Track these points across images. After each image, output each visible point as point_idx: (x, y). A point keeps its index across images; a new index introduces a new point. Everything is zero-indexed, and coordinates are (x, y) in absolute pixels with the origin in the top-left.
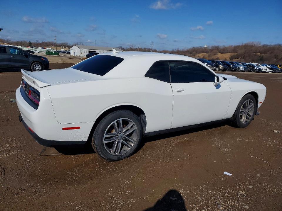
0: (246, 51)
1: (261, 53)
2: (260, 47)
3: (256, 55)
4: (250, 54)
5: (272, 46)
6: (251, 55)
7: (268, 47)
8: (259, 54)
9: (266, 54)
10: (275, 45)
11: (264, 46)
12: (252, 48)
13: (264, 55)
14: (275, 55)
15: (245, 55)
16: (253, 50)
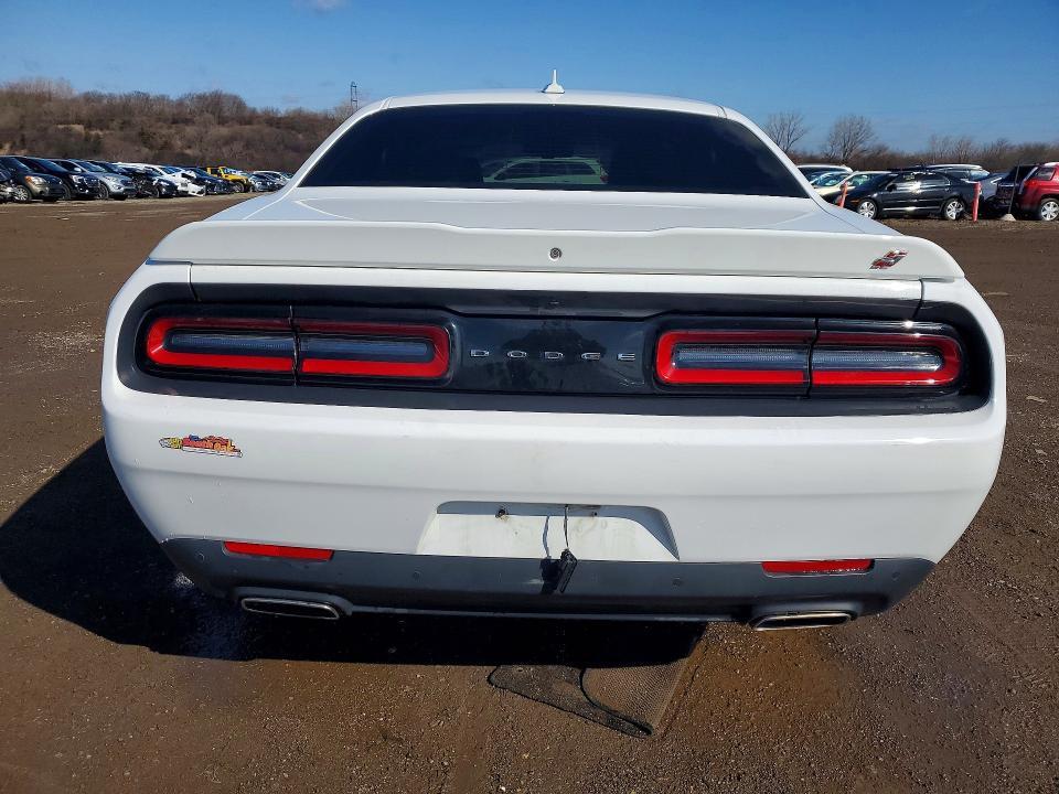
0: (23, 117)
1: (89, 126)
2: (74, 100)
3: (68, 132)
4: (46, 129)
5: (118, 101)
6: (50, 131)
7: (105, 101)
8: (79, 128)
9: (108, 128)
10: (128, 98)
11: (89, 98)
12: (45, 105)
13: (100, 133)
14: (142, 134)
15: (27, 133)
16: (51, 112)
